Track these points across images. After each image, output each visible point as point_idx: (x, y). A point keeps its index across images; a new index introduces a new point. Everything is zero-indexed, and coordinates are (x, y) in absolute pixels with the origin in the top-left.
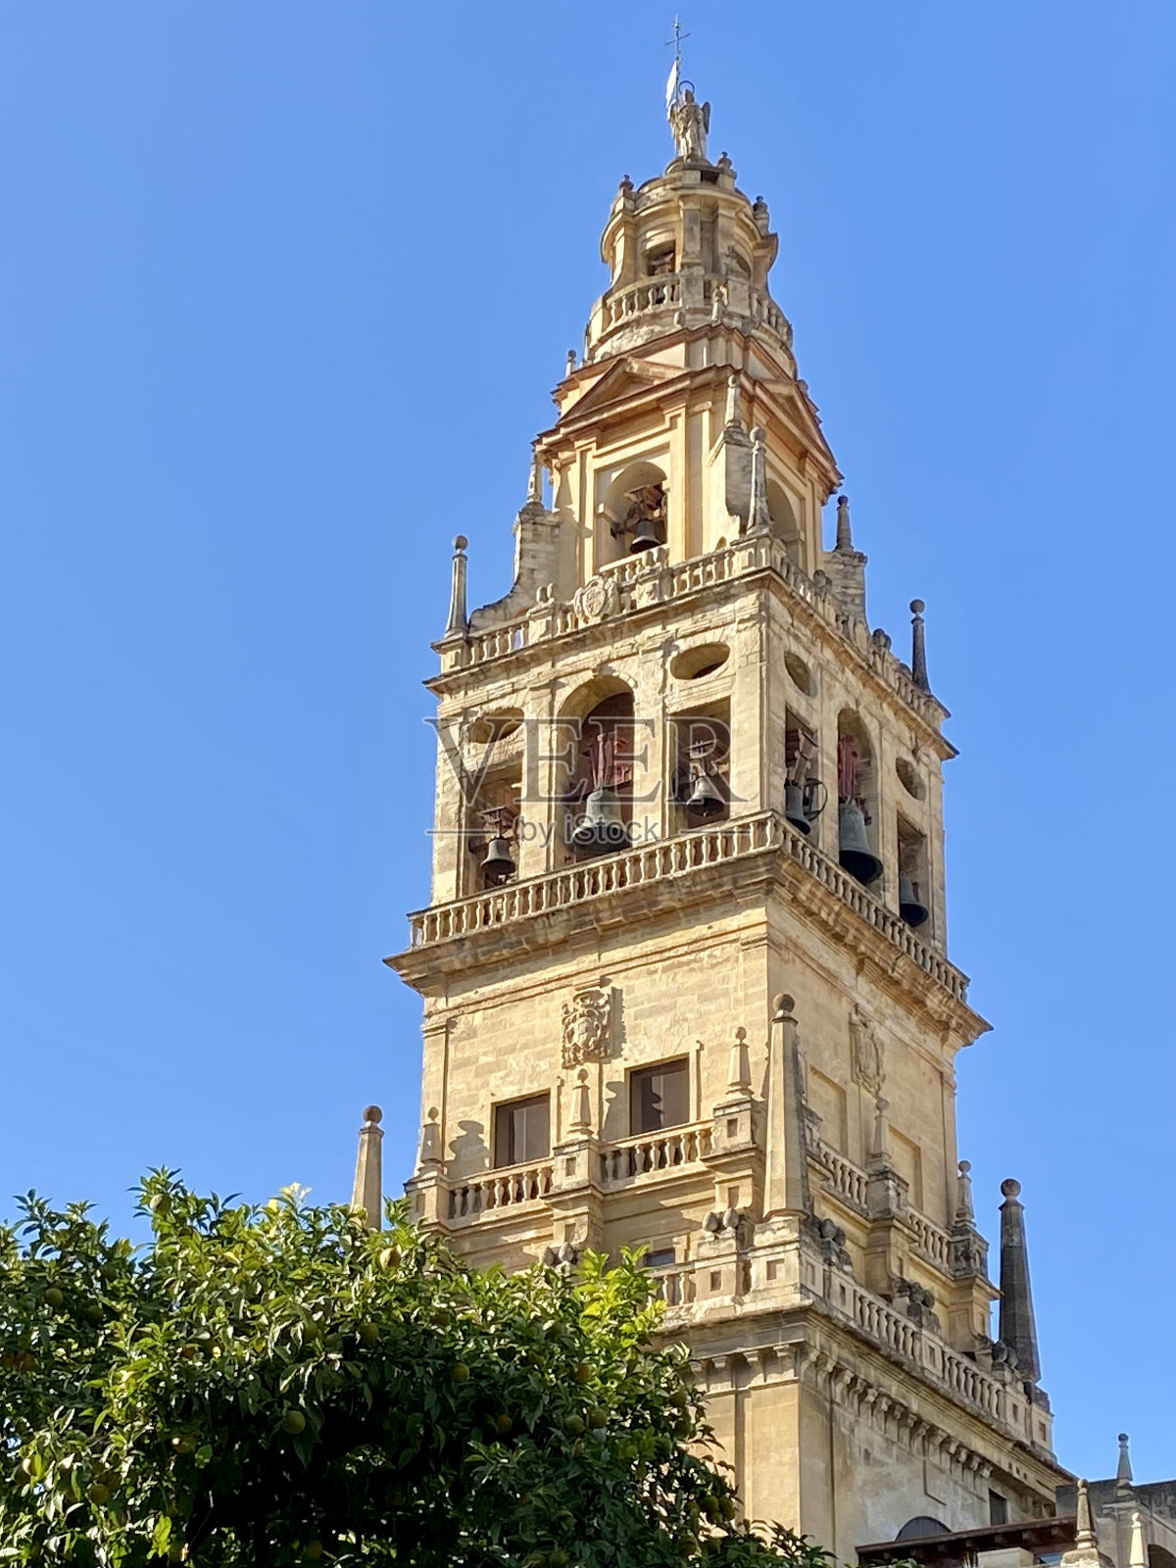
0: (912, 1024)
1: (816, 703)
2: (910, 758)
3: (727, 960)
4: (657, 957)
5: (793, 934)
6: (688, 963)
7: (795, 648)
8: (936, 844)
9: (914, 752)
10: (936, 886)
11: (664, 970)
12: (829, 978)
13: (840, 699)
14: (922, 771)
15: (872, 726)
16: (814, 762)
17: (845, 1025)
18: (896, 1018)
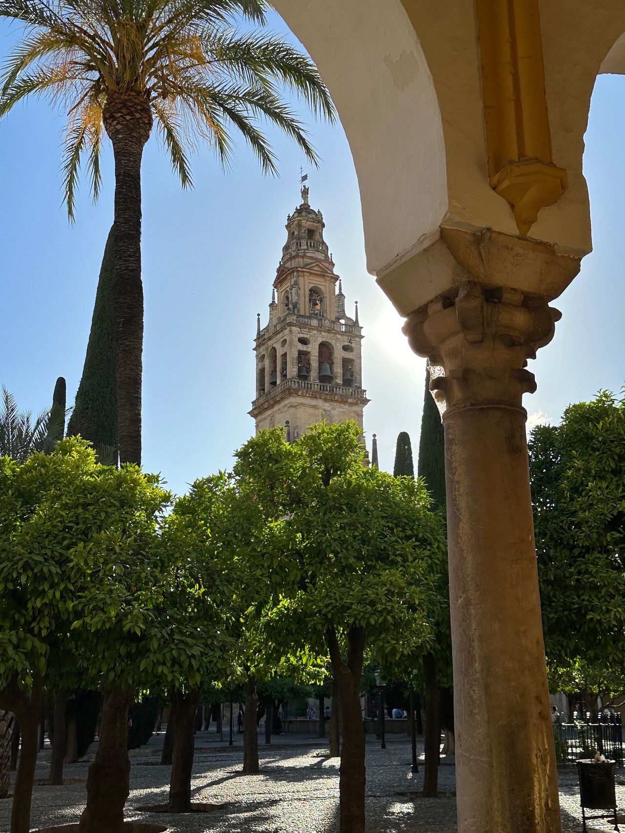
0: (347, 407)
1: (309, 346)
2: (348, 344)
5: (300, 402)
7: (302, 336)
8: (358, 361)
9: (350, 342)
10: (358, 370)
12: (315, 407)
13: (320, 340)
14: (353, 345)
15: (333, 342)
16: (309, 360)
17: (320, 415)
18: (340, 407)
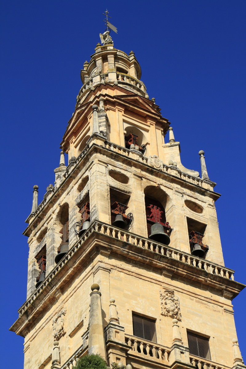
3: (219, 311)
4: (194, 295)
6: (205, 304)
11: (196, 301)
